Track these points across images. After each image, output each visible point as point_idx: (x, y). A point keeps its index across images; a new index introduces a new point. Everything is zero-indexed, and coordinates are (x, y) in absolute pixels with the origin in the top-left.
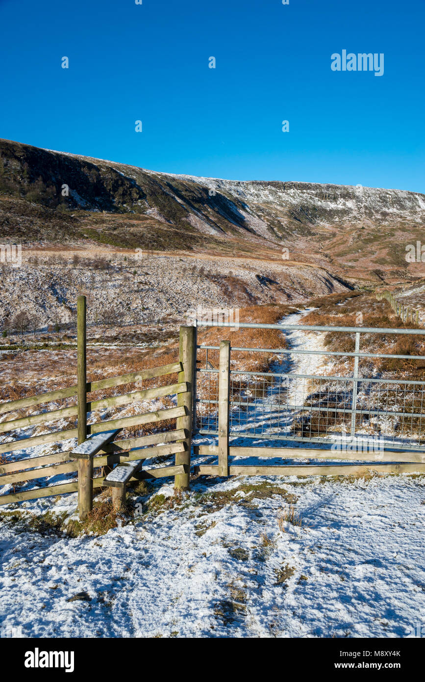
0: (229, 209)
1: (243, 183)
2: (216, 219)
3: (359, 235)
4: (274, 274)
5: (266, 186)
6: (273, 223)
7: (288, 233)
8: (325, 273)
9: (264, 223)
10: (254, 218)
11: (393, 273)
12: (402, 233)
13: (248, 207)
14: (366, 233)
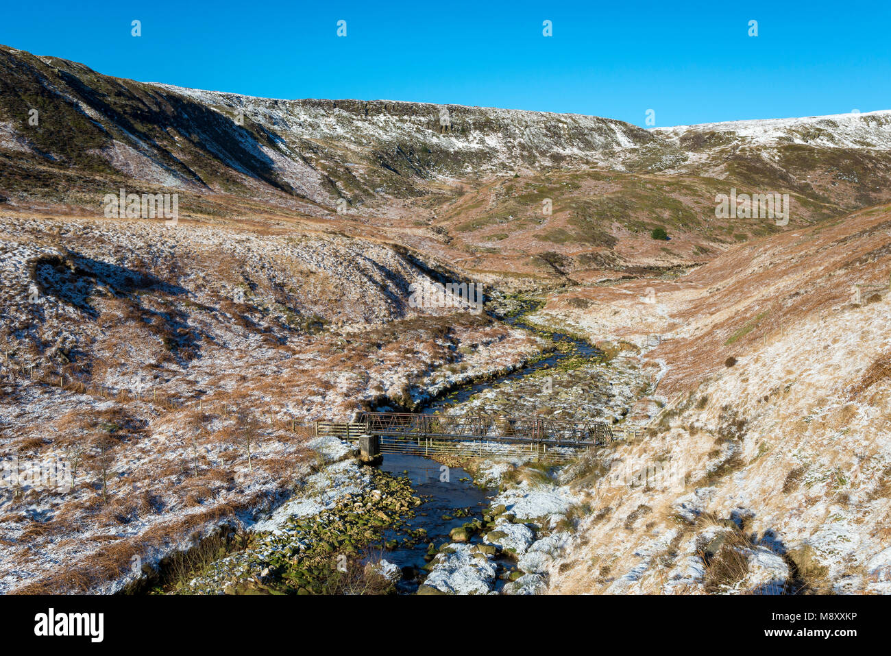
0: (237, 143)
1: (284, 103)
2: (188, 158)
3: (509, 189)
4: (179, 259)
5: (330, 109)
6: (334, 172)
7: (365, 191)
8: (391, 252)
9: (315, 173)
10: (292, 162)
11: (584, 259)
12: (593, 182)
13: (283, 142)
14: (522, 184)
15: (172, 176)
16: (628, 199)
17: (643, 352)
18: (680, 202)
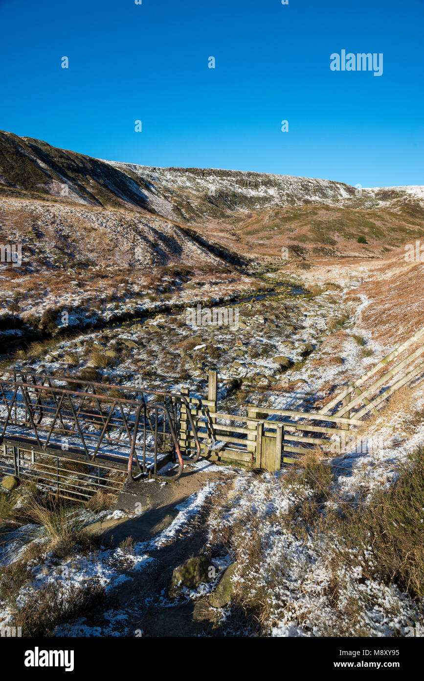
0: (128, 186)
1: (159, 169)
2: (96, 191)
3: (277, 214)
5: (183, 173)
6: (181, 204)
7: (197, 214)
8: (170, 225)
9: (170, 204)
10: (158, 198)
11: (316, 250)
12: (325, 212)
13: (154, 187)
14: (284, 211)
15: (83, 200)
16: (345, 221)
17: (345, 291)
18: (374, 224)
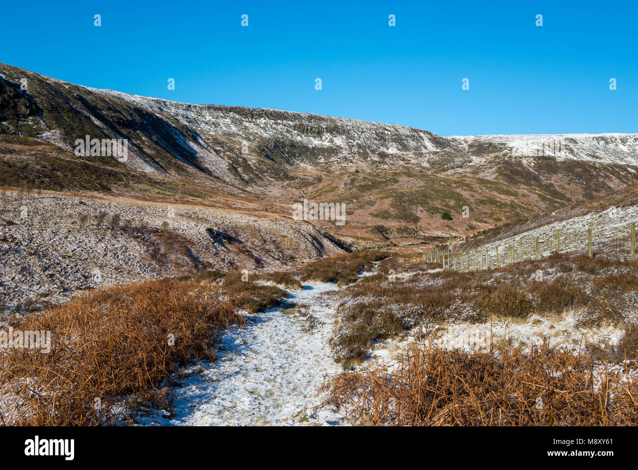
0: (175, 139)
1: (195, 107)
2: (153, 152)
3: (353, 180)
4: (236, 229)
5: (227, 113)
7: (257, 175)
8: (312, 228)
9: (223, 161)
10: (209, 154)
11: (400, 230)
12: (407, 179)
13: (202, 139)
14: (361, 178)
15: (149, 166)
16: (429, 192)
18: (462, 195)
